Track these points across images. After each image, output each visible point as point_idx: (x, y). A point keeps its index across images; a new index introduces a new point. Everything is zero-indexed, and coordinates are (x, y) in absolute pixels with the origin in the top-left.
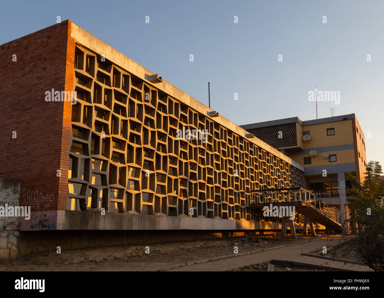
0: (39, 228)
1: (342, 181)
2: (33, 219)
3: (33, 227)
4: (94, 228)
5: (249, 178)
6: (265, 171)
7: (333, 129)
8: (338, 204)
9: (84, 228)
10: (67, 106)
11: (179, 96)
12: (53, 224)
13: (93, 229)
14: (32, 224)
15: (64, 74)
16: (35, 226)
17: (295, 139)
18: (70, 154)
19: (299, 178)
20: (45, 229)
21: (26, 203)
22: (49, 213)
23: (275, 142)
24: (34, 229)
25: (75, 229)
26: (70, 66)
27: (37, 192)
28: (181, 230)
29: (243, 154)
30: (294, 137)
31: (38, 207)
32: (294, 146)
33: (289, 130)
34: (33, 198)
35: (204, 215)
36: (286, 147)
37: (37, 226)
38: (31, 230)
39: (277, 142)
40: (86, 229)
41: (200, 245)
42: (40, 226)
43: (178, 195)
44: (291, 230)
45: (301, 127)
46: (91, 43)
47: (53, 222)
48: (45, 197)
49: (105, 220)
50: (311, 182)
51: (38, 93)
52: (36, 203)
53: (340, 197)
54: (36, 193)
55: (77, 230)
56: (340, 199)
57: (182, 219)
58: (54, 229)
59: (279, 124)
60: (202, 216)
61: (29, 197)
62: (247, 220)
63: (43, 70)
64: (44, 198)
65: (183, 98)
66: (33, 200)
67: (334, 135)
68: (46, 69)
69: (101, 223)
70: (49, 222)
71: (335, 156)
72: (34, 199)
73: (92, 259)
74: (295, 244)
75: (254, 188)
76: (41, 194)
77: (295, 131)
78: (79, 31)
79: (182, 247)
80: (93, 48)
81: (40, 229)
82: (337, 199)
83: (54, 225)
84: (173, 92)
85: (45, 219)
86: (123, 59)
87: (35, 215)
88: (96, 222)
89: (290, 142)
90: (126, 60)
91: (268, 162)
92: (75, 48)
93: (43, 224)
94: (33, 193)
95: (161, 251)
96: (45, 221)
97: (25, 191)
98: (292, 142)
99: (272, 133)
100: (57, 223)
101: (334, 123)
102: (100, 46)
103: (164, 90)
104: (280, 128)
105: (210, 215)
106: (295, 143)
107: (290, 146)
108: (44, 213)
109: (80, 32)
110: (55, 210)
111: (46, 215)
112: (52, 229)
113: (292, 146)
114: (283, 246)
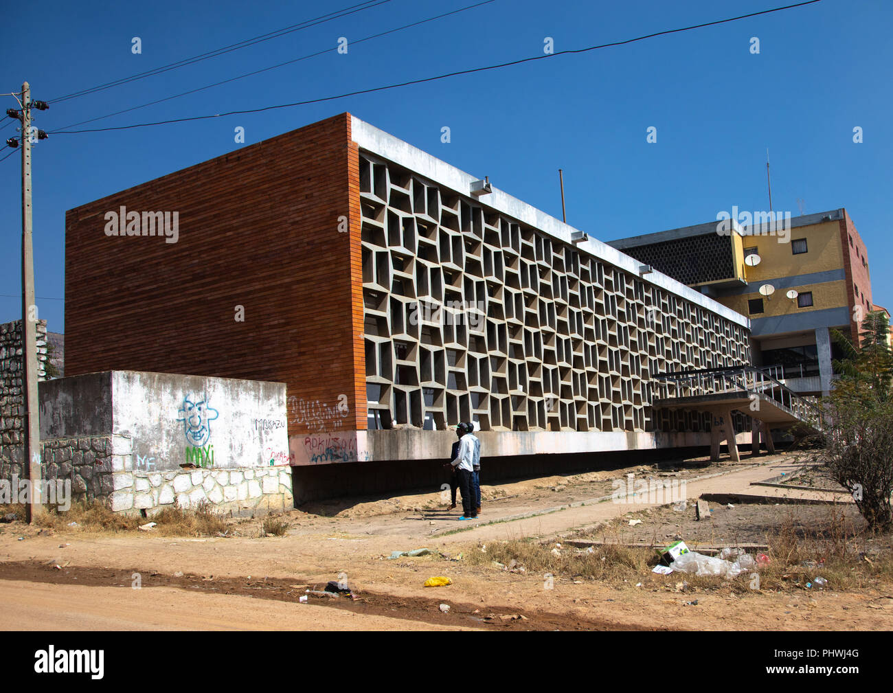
0: (326, 459)
1: (825, 345)
2: (314, 445)
3: (317, 459)
4: (408, 456)
5: (646, 350)
6: (674, 336)
7: (805, 240)
8: (817, 389)
9: (394, 458)
10: (356, 259)
11: (518, 212)
12: (351, 452)
13: (405, 458)
14: (314, 455)
15: (345, 206)
16: (319, 458)
17: (730, 265)
18: (365, 339)
19: (741, 342)
20: (337, 461)
21: (300, 421)
22: (341, 436)
23: (690, 271)
24: (319, 462)
25: (382, 460)
26: (355, 191)
27: (317, 402)
28: (537, 455)
29: (633, 305)
30: (727, 261)
31: (322, 427)
32: (729, 277)
33: (718, 246)
34: (311, 412)
35: (572, 426)
36: (713, 280)
37: (324, 458)
38: (314, 463)
39: (694, 271)
40: (396, 459)
41: (569, 481)
42: (329, 457)
43: (526, 392)
44: (729, 446)
45: (741, 238)
46: (379, 143)
47: (351, 450)
48: (332, 410)
49: (421, 444)
50: (764, 348)
51: (302, 237)
52: (316, 420)
53: (822, 375)
54: (315, 404)
55: (384, 461)
56: (822, 380)
57: (536, 435)
58: (354, 460)
59: (697, 234)
60: (568, 428)
61: (304, 412)
62: (646, 431)
63: (307, 198)
64: (330, 412)
65: (525, 216)
66: (312, 416)
67: (807, 252)
68: (313, 196)
69: (416, 448)
70: (343, 450)
71: (809, 296)
72: (314, 415)
73: (407, 508)
74: (737, 470)
75: (656, 370)
76: (325, 405)
77: (728, 249)
78: (362, 128)
79: (539, 485)
80: (383, 152)
81: (329, 462)
82: (816, 380)
83: (354, 455)
84: (507, 206)
85: (337, 445)
86: (427, 161)
87: (318, 440)
88: (410, 448)
89: (720, 270)
90: (431, 163)
91: (680, 316)
92: (359, 159)
93: (334, 453)
94: (310, 404)
95: (507, 493)
96: (337, 448)
97: (295, 401)
98: (724, 270)
99: (682, 253)
100: (358, 451)
101: (806, 228)
102: (392, 146)
103: (493, 204)
104: (699, 243)
105: (581, 426)
106: (731, 273)
107: (721, 278)
108: (334, 435)
109: (364, 130)
110: (352, 431)
111: (337, 439)
112: (350, 461)
113: (725, 278)
114: (717, 475)
